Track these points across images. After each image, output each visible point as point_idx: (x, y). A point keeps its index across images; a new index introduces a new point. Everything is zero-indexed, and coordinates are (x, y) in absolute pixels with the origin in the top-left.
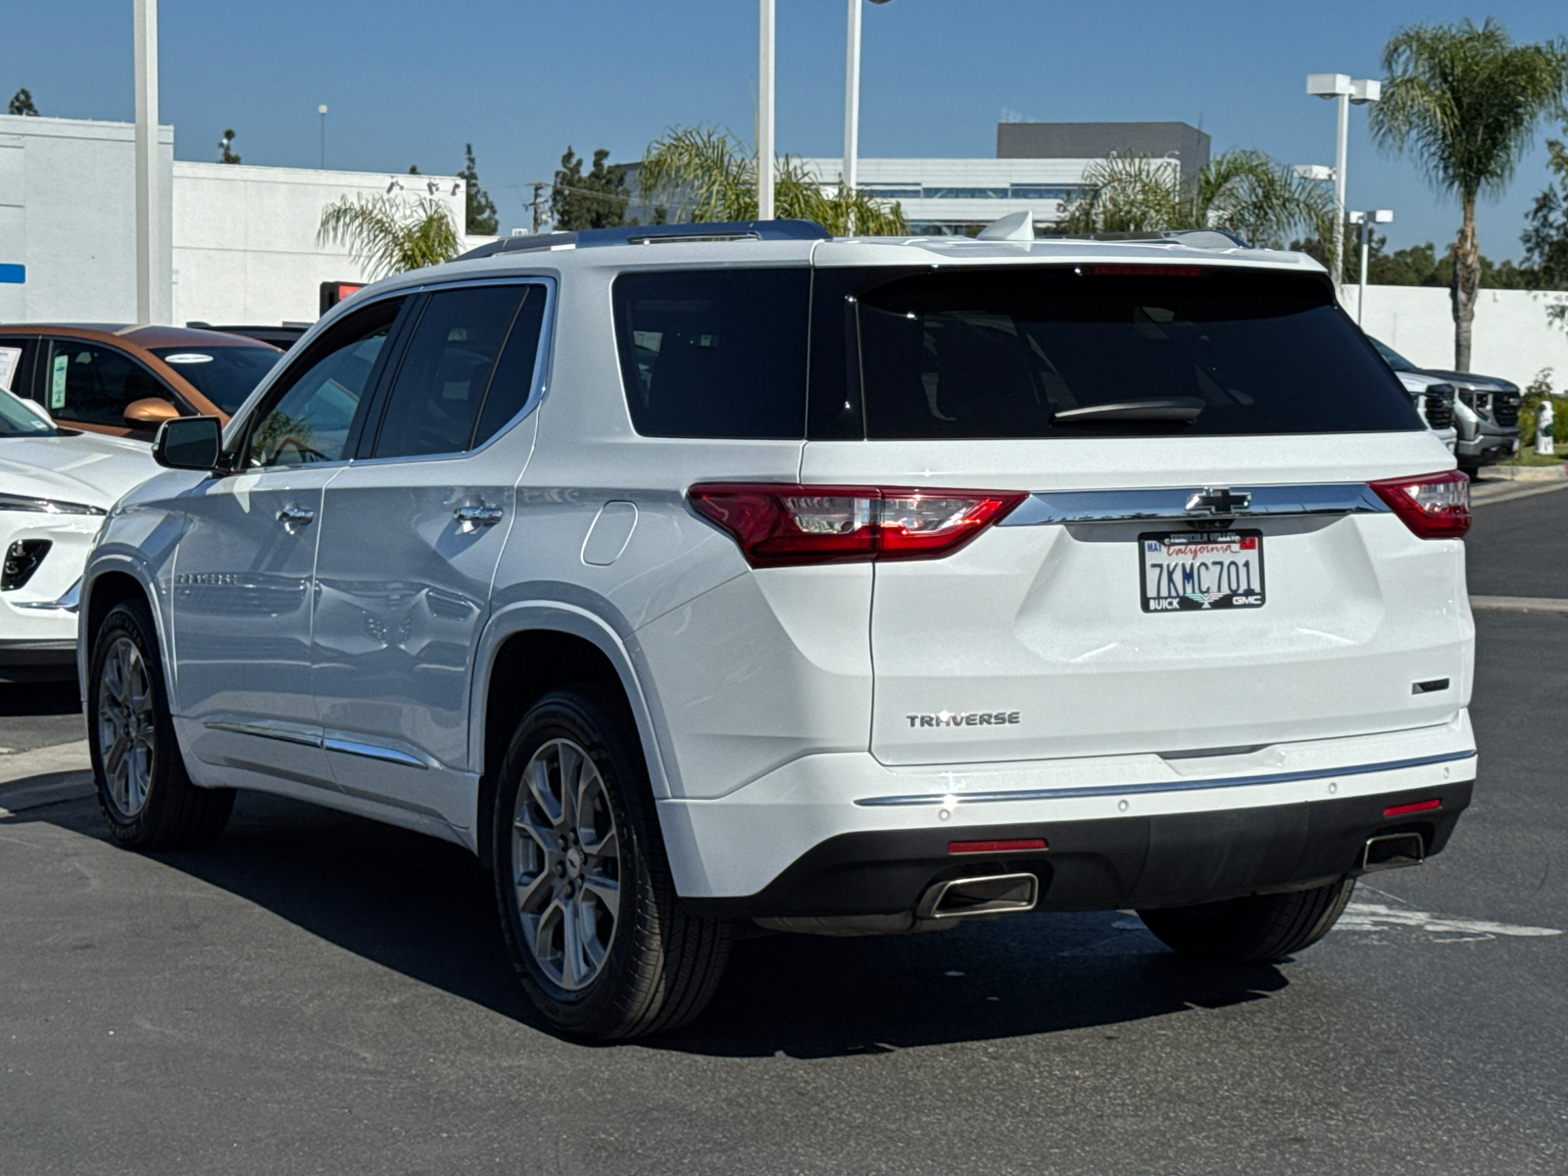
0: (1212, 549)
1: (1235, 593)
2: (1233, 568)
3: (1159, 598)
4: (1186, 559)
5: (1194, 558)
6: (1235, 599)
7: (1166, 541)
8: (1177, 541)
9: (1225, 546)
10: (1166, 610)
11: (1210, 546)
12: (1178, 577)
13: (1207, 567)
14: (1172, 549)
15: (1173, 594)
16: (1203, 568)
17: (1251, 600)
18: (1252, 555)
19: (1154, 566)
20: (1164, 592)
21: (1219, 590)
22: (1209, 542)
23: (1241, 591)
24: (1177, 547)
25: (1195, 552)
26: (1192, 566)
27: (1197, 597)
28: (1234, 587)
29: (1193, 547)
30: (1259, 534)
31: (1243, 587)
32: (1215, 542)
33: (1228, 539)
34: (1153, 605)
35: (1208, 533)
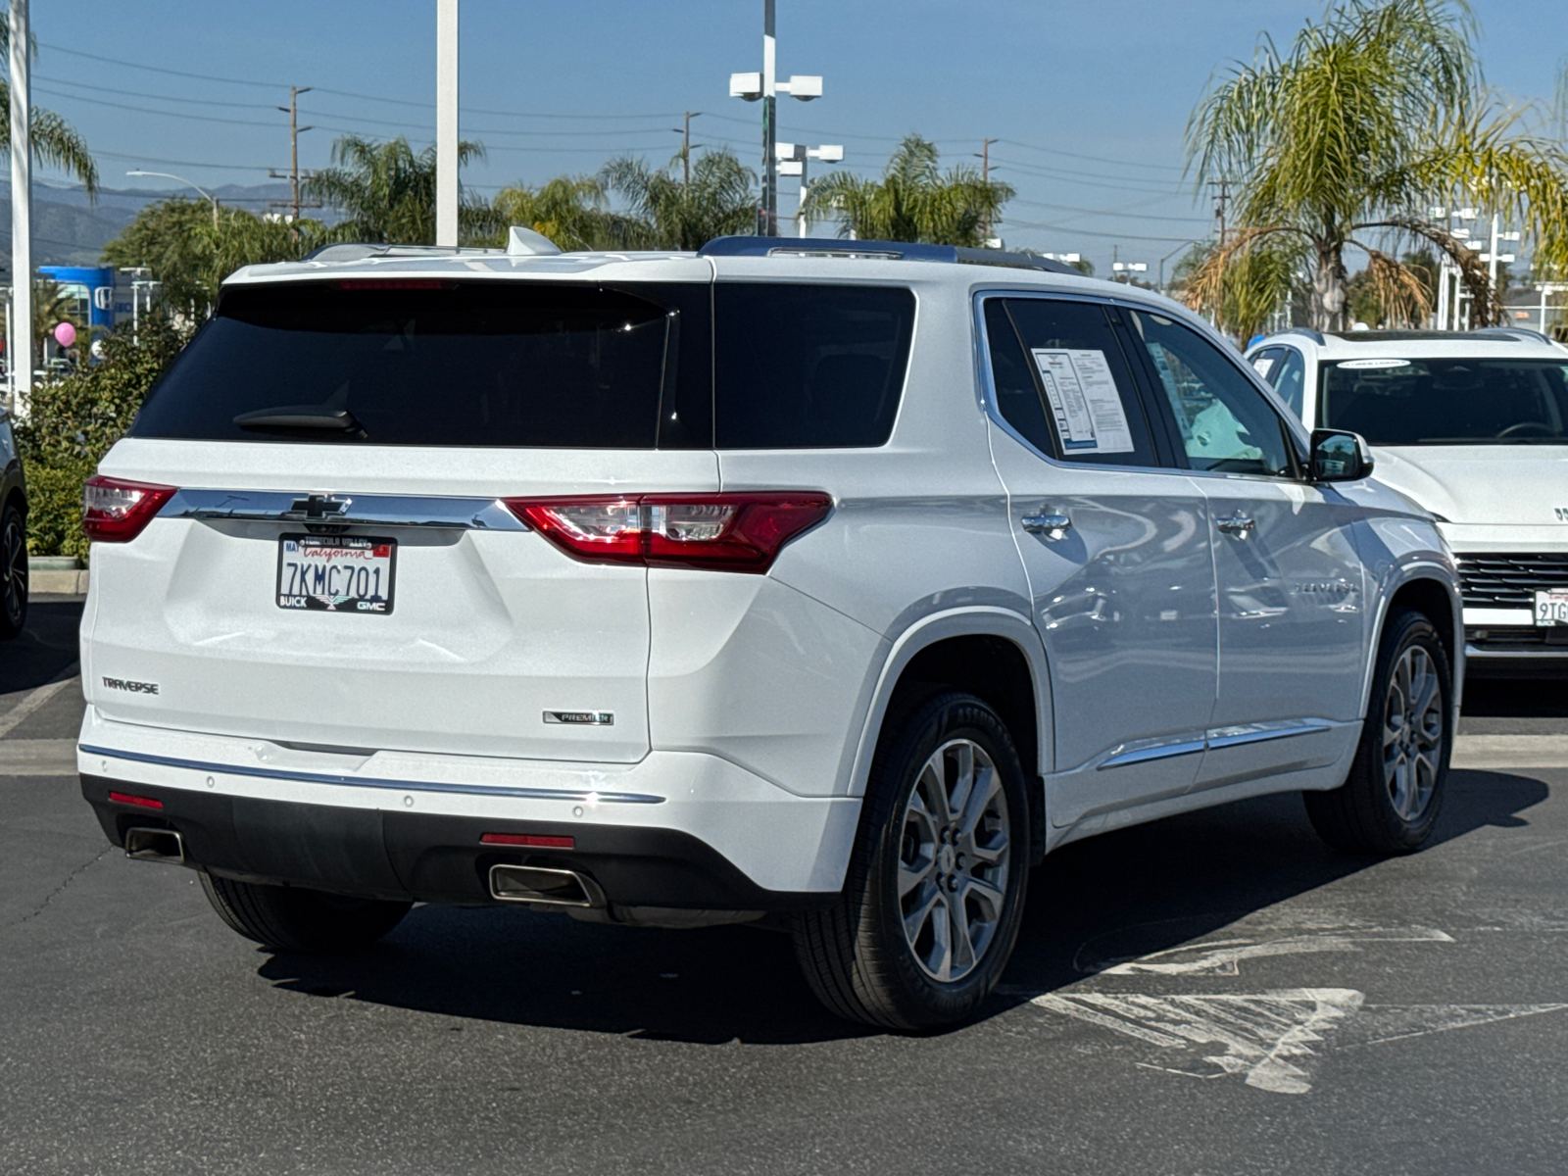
0: (346, 554)
1: (362, 598)
2: (363, 574)
3: (290, 595)
4: (320, 561)
5: (328, 561)
6: (359, 603)
7: (302, 542)
8: (311, 543)
9: (359, 551)
10: (294, 607)
11: (345, 551)
12: (310, 577)
13: (339, 571)
14: (309, 550)
15: (304, 593)
16: (334, 572)
17: (375, 606)
18: (384, 563)
19: (290, 565)
20: (296, 591)
21: (348, 594)
22: (341, 546)
23: (368, 597)
24: (314, 549)
25: (330, 554)
26: (324, 568)
27: (323, 598)
28: (362, 592)
29: (328, 550)
30: (393, 542)
31: (371, 593)
32: (347, 547)
33: (360, 545)
34: (283, 601)
35: (341, 537)
